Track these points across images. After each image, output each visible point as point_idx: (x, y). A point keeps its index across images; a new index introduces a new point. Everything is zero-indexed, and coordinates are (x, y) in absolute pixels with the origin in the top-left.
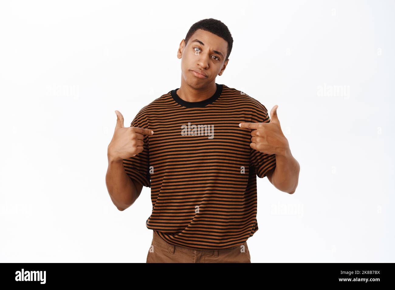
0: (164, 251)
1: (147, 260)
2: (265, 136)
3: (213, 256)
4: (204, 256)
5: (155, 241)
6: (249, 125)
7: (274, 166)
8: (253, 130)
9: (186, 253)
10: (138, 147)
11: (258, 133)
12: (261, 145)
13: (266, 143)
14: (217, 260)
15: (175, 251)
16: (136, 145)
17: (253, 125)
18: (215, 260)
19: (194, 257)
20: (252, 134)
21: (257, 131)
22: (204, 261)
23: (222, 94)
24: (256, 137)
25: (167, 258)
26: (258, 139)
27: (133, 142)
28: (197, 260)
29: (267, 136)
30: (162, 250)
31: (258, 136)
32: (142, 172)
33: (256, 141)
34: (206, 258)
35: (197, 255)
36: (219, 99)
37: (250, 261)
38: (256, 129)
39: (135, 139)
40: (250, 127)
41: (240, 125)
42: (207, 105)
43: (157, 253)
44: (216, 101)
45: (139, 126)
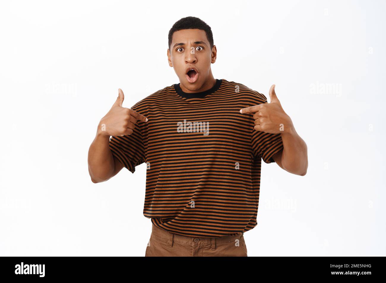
0: (163, 244)
1: (146, 253)
2: (268, 116)
3: (211, 249)
4: (202, 250)
5: (154, 234)
6: (251, 109)
7: (281, 149)
8: (254, 113)
9: (184, 247)
10: (128, 129)
11: (260, 114)
12: (266, 125)
13: (270, 122)
14: (215, 253)
15: (174, 244)
16: (127, 127)
17: (255, 108)
18: (212, 254)
19: (192, 251)
20: (255, 117)
21: (259, 112)
22: (201, 254)
23: (221, 86)
24: (259, 118)
25: (166, 251)
26: (261, 120)
27: (125, 123)
28: (195, 253)
29: (270, 116)
30: (160, 244)
31: (260, 116)
32: (127, 154)
33: (260, 122)
34: (204, 251)
35: (194, 248)
36: (218, 90)
37: (247, 255)
38: (258, 111)
39: (128, 120)
40: (251, 110)
41: (241, 111)
42: (207, 95)
43: (156, 246)
44: (215, 92)
45: (136, 110)
